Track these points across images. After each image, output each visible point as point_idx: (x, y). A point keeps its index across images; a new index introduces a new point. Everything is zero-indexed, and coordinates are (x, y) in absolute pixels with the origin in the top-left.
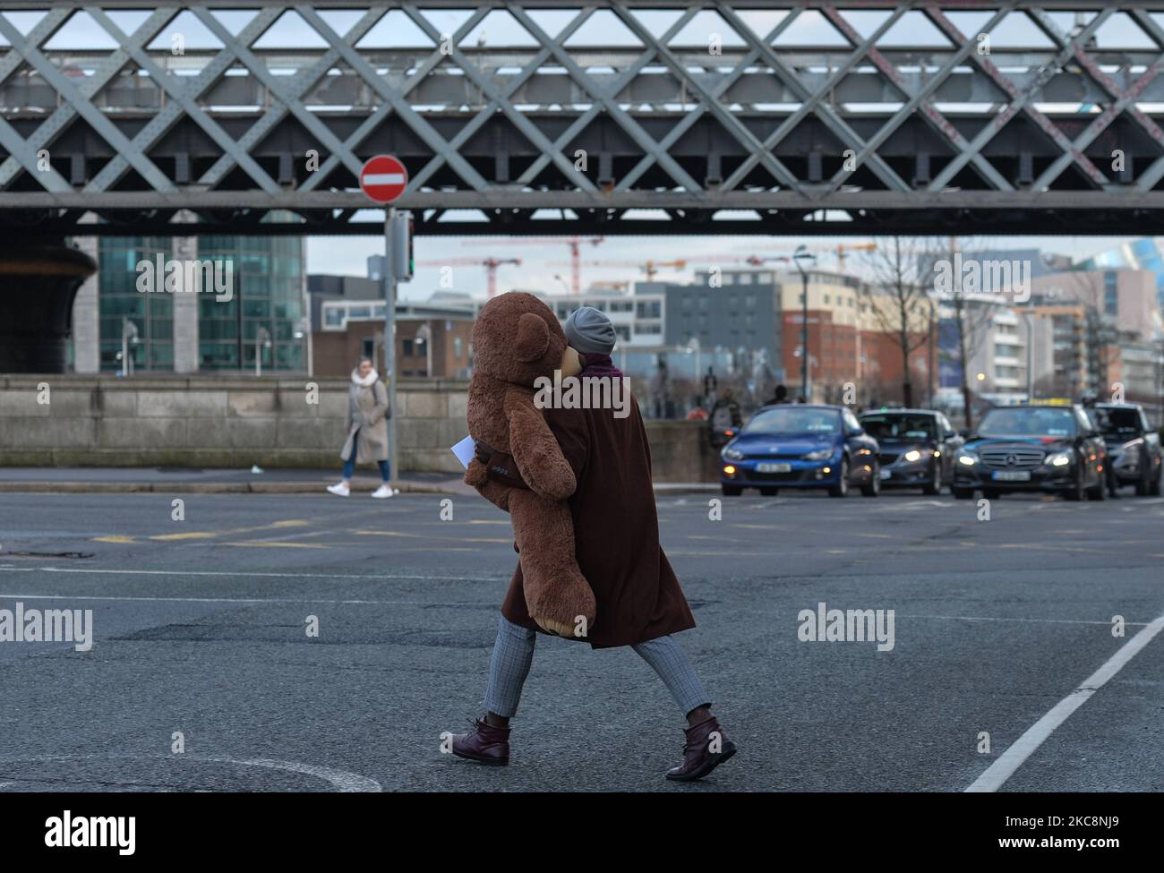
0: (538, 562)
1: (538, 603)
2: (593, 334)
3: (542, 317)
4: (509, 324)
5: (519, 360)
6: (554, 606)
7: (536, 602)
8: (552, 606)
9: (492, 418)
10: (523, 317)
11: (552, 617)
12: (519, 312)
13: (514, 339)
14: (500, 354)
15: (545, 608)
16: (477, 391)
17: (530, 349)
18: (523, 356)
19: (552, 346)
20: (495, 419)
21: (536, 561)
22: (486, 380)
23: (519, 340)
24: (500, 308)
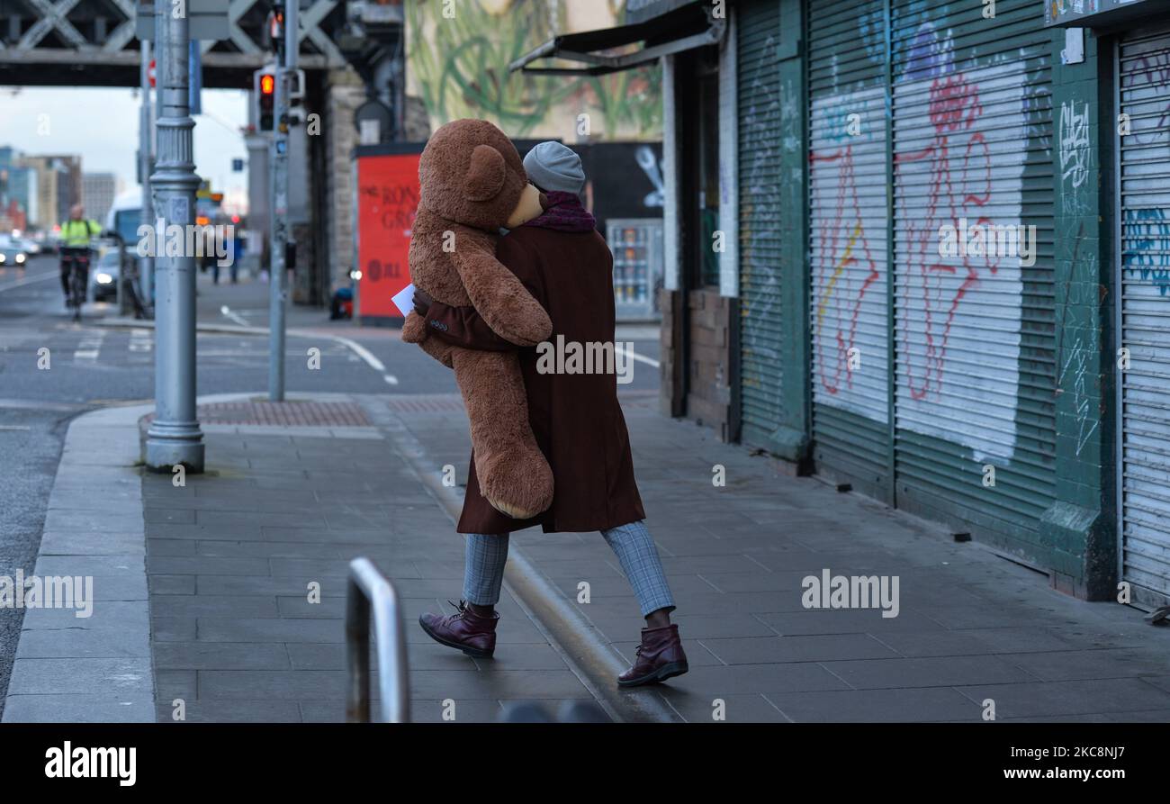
0: (486, 436)
1: (488, 482)
2: (565, 168)
3: (500, 151)
4: (462, 157)
5: (469, 198)
6: (503, 486)
7: (486, 479)
8: (501, 486)
9: (434, 262)
10: (478, 149)
11: (502, 498)
12: (473, 143)
13: (465, 174)
14: (449, 189)
15: (494, 488)
16: (420, 230)
17: (482, 187)
18: (474, 194)
19: (508, 183)
20: (437, 264)
21: (485, 434)
22: (430, 218)
23: (470, 175)
24: (452, 136)
